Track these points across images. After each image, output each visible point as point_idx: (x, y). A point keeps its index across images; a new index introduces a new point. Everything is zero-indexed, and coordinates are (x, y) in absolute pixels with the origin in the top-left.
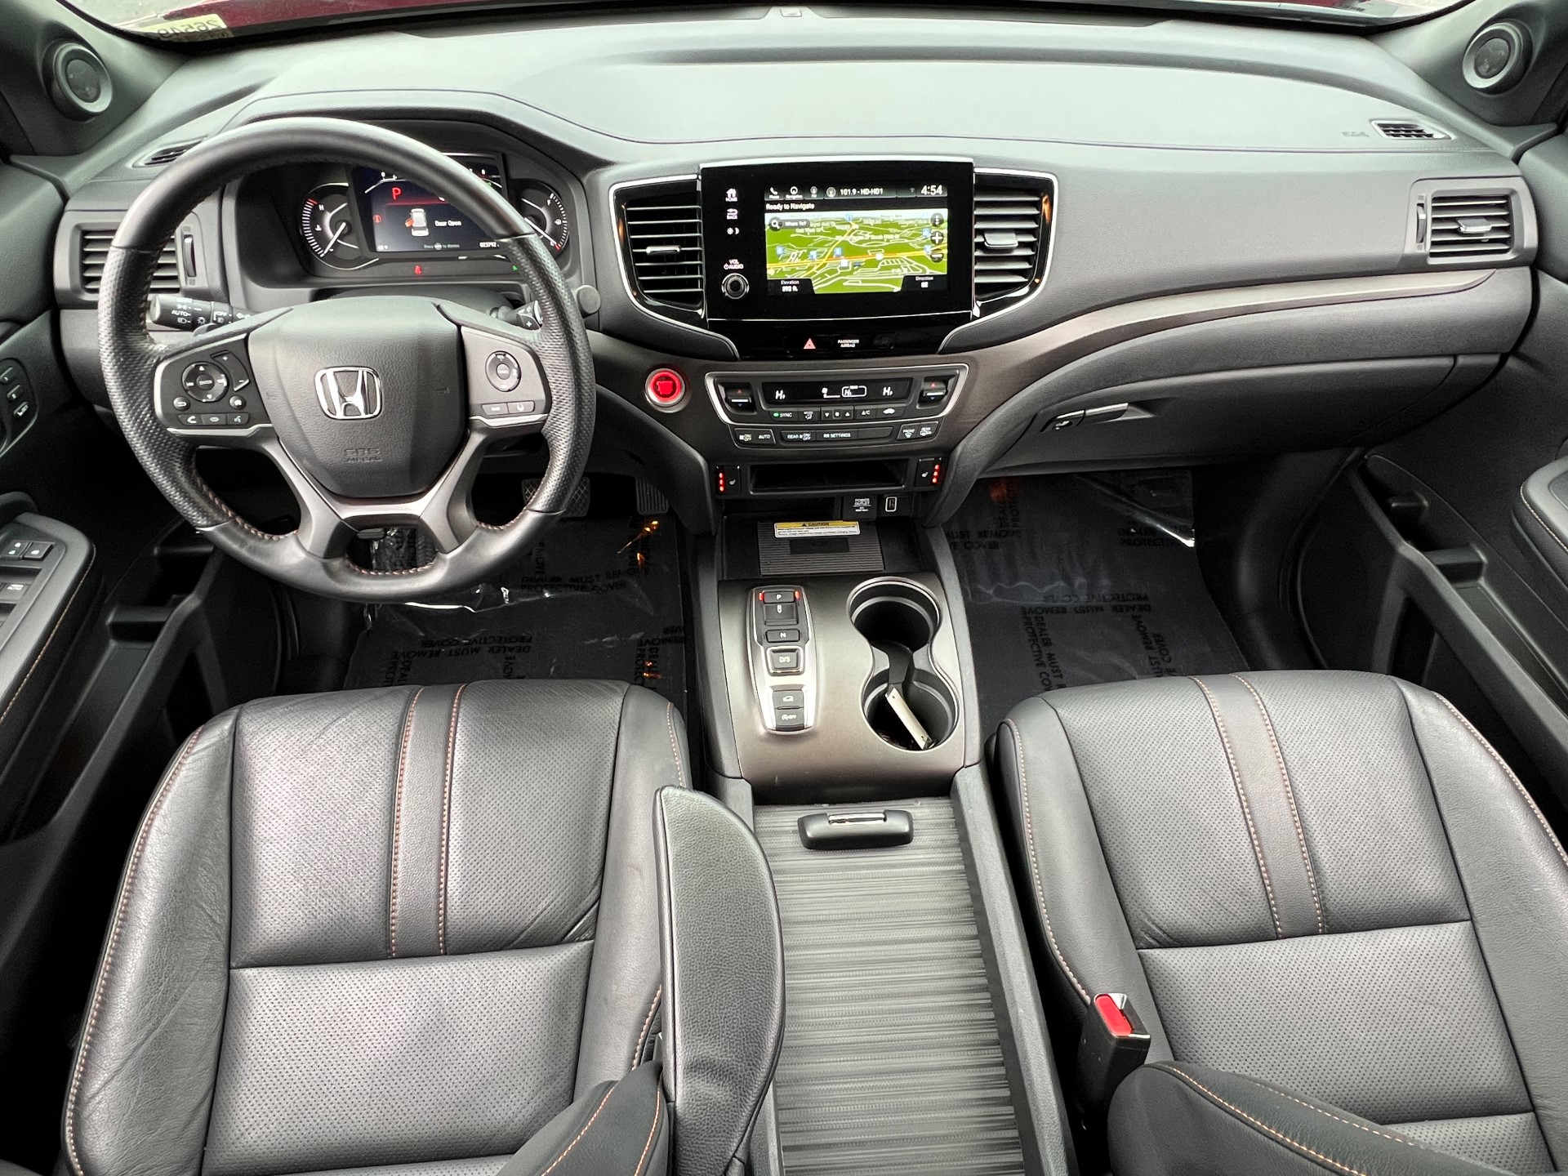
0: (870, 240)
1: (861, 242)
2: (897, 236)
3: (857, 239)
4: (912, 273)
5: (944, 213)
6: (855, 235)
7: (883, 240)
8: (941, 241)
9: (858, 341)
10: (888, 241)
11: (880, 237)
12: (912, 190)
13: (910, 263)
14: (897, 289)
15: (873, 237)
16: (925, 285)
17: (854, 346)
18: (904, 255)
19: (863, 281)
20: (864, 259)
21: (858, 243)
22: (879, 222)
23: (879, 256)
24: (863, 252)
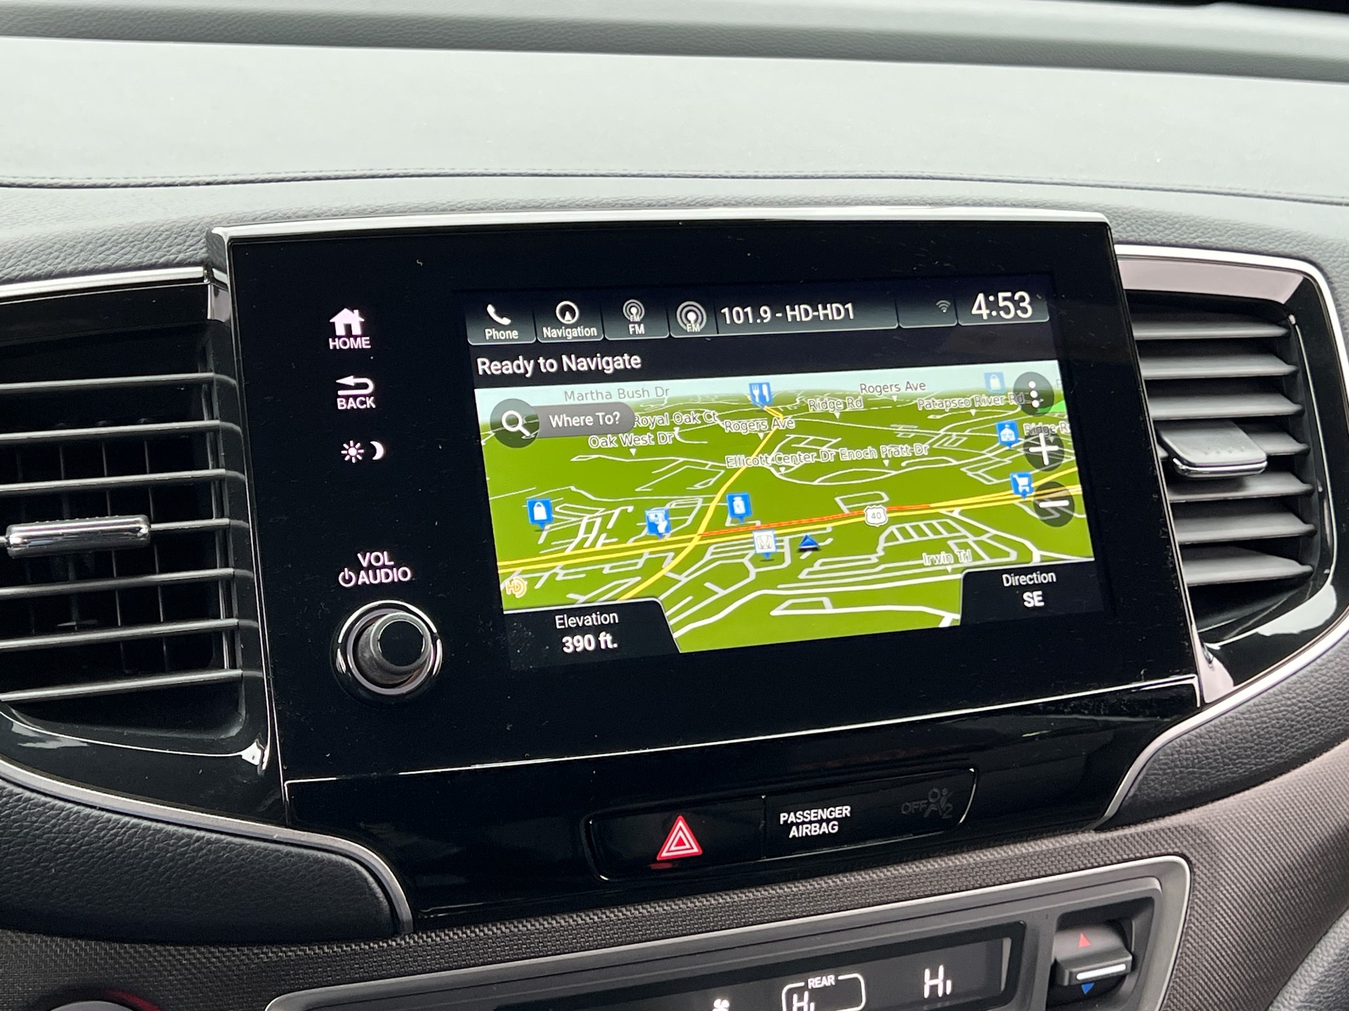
0: (838, 464)
1: (809, 471)
2: (922, 449)
3: (796, 461)
4: (987, 562)
5: (1049, 371)
6: (787, 449)
7: (878, 462)
8: (1056, 458)
9: (846, 810)
10: (896, 462)
11: (870, 453)
12: (944, 305)
13: (977, 532)
14: (949, 618)
15: (847, 455)
16: (1033, 600)
17: (833, 828)
18: (954, 509)
19: (837, 600)
20: (829, 527)
21: (799, 473)
22: (858, 406)
23: (876, 515)
24: (822, 505)
